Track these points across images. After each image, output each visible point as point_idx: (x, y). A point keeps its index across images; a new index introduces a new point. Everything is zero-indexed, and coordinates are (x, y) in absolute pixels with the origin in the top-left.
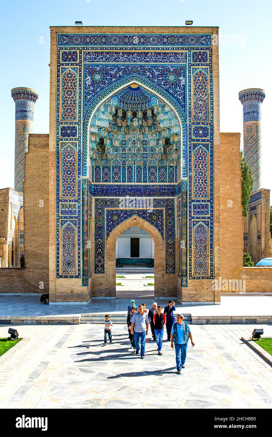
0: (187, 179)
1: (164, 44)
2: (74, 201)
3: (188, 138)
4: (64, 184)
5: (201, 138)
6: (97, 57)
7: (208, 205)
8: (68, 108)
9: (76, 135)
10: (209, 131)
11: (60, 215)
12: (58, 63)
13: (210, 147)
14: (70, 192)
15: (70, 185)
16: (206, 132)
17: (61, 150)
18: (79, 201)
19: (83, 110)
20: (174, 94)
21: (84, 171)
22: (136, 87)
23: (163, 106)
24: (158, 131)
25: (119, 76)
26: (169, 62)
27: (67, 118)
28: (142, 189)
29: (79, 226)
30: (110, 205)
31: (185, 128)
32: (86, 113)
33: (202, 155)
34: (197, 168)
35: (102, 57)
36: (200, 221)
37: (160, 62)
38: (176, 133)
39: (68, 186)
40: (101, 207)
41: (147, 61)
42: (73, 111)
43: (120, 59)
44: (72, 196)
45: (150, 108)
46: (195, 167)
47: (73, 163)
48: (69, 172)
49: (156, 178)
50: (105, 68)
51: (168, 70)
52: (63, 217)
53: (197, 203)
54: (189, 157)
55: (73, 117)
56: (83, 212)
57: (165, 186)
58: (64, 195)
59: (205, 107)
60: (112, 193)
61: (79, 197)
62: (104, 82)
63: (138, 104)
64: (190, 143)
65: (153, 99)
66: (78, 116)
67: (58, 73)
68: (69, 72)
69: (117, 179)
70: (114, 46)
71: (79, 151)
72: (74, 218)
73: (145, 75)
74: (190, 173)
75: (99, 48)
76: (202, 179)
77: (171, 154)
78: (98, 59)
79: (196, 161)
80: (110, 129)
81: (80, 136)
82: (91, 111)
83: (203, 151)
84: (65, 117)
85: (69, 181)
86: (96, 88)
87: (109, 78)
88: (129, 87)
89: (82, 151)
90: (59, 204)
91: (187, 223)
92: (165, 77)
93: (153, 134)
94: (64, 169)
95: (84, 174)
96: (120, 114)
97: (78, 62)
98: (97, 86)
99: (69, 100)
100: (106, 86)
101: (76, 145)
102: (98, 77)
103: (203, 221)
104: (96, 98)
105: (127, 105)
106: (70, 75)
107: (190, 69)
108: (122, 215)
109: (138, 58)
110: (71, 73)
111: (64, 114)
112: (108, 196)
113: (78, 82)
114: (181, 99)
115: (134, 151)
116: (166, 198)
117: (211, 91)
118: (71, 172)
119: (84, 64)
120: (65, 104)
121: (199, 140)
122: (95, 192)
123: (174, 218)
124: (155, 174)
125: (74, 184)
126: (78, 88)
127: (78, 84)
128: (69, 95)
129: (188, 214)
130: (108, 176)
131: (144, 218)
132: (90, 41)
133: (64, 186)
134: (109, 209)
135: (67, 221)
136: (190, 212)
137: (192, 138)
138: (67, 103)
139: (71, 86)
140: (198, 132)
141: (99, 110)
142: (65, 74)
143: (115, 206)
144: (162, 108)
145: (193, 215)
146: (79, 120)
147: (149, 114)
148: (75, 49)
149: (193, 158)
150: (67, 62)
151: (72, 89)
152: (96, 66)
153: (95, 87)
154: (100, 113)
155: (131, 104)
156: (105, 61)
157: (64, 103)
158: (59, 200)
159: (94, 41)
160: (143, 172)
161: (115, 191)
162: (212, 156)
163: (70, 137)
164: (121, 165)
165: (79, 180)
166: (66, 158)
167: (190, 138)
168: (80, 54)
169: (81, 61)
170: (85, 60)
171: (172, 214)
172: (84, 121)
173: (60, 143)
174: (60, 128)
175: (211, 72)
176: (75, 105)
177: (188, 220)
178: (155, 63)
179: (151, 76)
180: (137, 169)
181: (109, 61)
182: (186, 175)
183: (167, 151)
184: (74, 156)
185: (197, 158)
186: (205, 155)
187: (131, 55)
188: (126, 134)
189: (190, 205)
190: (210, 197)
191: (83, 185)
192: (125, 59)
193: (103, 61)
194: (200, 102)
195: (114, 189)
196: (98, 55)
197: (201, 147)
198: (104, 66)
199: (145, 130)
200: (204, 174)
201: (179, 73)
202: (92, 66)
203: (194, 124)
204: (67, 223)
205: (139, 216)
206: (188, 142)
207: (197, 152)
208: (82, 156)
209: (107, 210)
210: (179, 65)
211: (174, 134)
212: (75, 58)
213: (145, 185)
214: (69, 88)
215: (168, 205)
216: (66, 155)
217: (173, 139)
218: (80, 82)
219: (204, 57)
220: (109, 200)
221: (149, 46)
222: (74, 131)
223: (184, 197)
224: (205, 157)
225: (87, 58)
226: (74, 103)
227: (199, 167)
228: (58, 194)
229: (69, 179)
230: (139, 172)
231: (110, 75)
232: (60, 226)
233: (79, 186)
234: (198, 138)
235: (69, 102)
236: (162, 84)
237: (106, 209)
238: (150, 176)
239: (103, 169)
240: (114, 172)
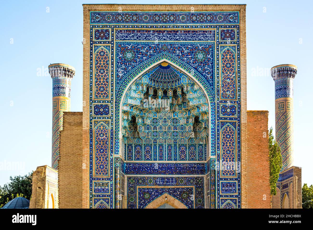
0: (215, 158)
1: (193, 22)
2: (106, 179)
3: (216, 116)
4: (97, 162)
5: (229, 117)
6: (129, 35)
7: (235, 183)
8: (101, 87)
9: (109, 113)
10: (237, 109)
11: (94, 193)
12: (91, 41)
13: (237, 125)
14: (103, 170)
15: (103, 164)
16: (234, 110)
17: (94, 129)
18: (111, 179)
19: (116, 88)
20: (202, 72)
21: (116, 150)
22: (166, 65)
23: (192, 85)
24: (188, 110)
25: (150, 55)
26: (198, 40)
27: (100, 96)
28: (172, 167)
29: (111, 204)
30: (142, 183)
31: (213, 107)
32: (118, 91)
33: (229, 133)
34: (225, 146)
35: (133, 35)
36: (228, 199)
37: (189, 40)
38: (205, 112)
39: (101, 164)
40: (133, 185)
41: (177, 40)
42: (105, 89)
43: (151, 38)
44: (104, 175)
45: (180, 86)
46: (223, 146)
47: (106, 142)
48: (102, 151)
49: (185, 156)
50: (136, 47)
51: (197, 48)
52: (96, 196)
53: (225, 181)
54: (218, 135)
55: (105, 96)
56: (115, 190)
57: (195, 164)
58: (97, 173)
59: (232, 85)
60: (143, 171)
61: (112, 175)
62: (135, 60)
63: (169, 82)
64: (218, 121)
65: (183, 78)
66: (110, 95)
67: (91, 51)
68: (101, 50)
69: (149, 157)
70: (145, 24)
71: (112, 130)
72: (106, 196)
73: (175, 53)
74: (218, 152)
75: (130, 27)
76: (230, 157)
77: (200, 132)
78: (129, 37)
79: (224, 139)
80: (141, 107)
81: (113, 115)
82: (123, 90)
83: (231, 129)
84: (98, 96)
85: (102, 159)
86: (128, 67)
87: (140, 56)
88: (160, 66)
89: (114, 129)
90: (92, 182)
91: (215, 201)
92: (194, 55)
93: (183, 112)
94: (98, 148)
95: (116, 153)
96: (151, 92)
97: (110, 40)
98: (129, 65)
99: (102, 78)
100: (137, 64)
101: (109, 124)
102: (129, 55)
103: (231, 200)
104: (128, 76)
105: (158, 84)
106: (102, 54)
107: (218, 47)
108: (153, 193)
109: (168, 36)
110: (103, 51)
111: (97, 92)
112: (140, 174)
113: (111, 60)
114: (209, 78)
115: (165, 129)
116: (195, 176)
117: (239, 69)
118: (104, 150)
119: (116, 42)
120: (98, 82)
121: (226, 119)
122: (128, 170)
123: (203, 196)
124: (185, 152)
125: (107, 162)
126: (110, 66)
127: (111, 62)
128: (101, 73)
129: (216, 192)
130: (140, 155)
131: (174, 196)
132: (122, 20)
133: (97, 164)
134: (141, 187)
135: (100, 199)
136: (218, 190)
137: (220, 116)
138: (100, 82)
139: (104, 64)
140: (225, 110)
141: (131, 88)
142: (98, 52)
143: (147, 184)
144: (191, 86)
145: (221, 194)
146: (112, 99)
147: (179, 93)
148: (107, 27)
149: (221, 137)
150: (100, 40)
151: (105, 68)
152: (127, 44)
153: (126, 65)
154: (132, 92)
155: (161, 82)
156: (136, 39)
157: (97, 82)
158: (92, 178)
159: (126, 19)
160: (174, 150)
161: (146, 169)
162: (239, 134)
163: (103, 115)
164: (153, 143)
165: (112, 158)
166: (99, 137)
167: (218, 116)
168: (112, 32)
169: (113, 39)
170: (117, 39)
171: (201, 192)
172: (116, 99)
173: (93, 122)
174: (93, 107)
175: (239, 50)
176: (107, 84)
177: (216, 199)
178: (184, 41)
179: (181, 54)
180: (168, 147)
181: (140, 39)
182: (214, 154)
183: (196, 129)
184: (106, 134)
185: (225, 136)
186: (233, 134)
187: (161, 34)
188: (157, 112)
189: (218, 183)
190: (237, 175)
191: (115, 163)
192: (155, 37)
193: (134, 40)
194: (228, 81)
195: (145, 167)
196: (130, 33)
197: (228, 126)
198: (135, 45)
199: (175, 108)
200: (232, 152)
201: (207, 51)
202: (124, 44)
203: (222, 102)
204: (99, 201)
205: (170, 194)
206: (216, 120)
207: (225, 131)
208: (114, 134)
209: (139, 188)
210: (208, 43)
211: (203, 112)
212: (108, 36)
213: (176, 163)
214: (102, 66)
215: (197, 183)
216: (99, 133)
217: (202, 117)
218: (112, 61)
219: (231, 35)
220: (141, 178)
221: (178, 25)
222: (107, 110)
223: (213, 175)
224: (233, 135)
225: (119, 37)
226: (106, 82)
227: (227, 146)
228: (91, 173)
229: (102, 157)
230: (170, 150)
231: (141, 54)
232: (93, 204)
233: (112, 164)
234: (226, 116)
235: (102, 80)
236: (191, 63)
237: (138, 187)
238: (180, 154)
239: (135, 147)
240: (146, 150)
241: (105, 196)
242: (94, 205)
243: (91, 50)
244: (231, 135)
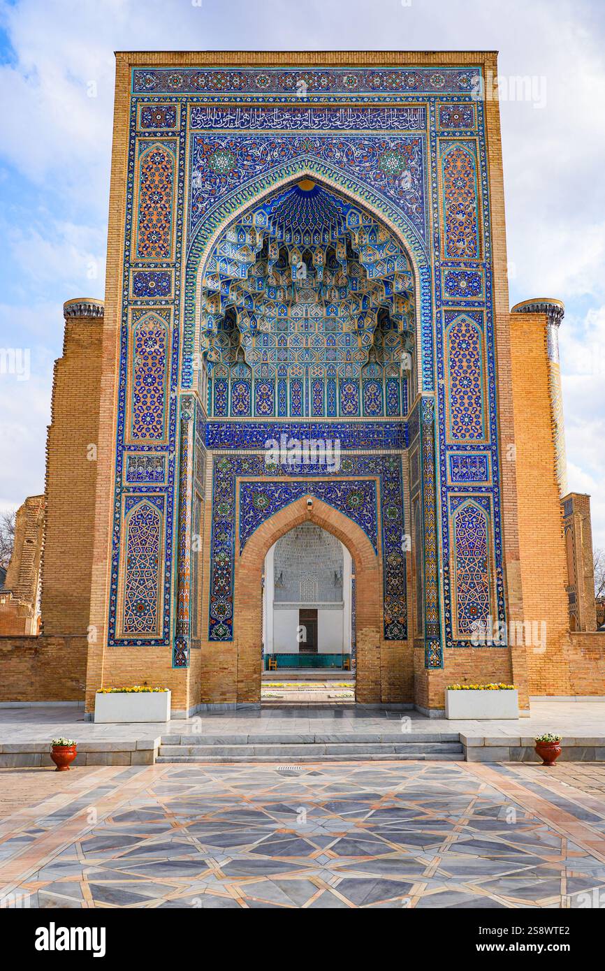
0: (432, 395)
1: (374, 89)
2: (159, 448)
3: (434, 298)
4: (136, 407)
5: (465, 299)
6: (222, 118)
7: (485, 457)
8: (153, 232)
9: (169, 291)
10: (484, 280)
11: (125, 484)
12: (132, 131)
13: (485, 318)
14: (150, 426)
15: (151, 411)
16: (475, 284)
17: (133, 328)
18: (172, 448)
19: (188, 235)
20: (398, 198)
21: (186, 377)
22: (310, 187)
23: (373, 231)
24: (361, 295)
25: (272, 161)
26: (387, 128)
27: (149, 254)
28: (324, 432)
29: (170, 510)
30: (250, 470)
31: (426, 277)
32: (194, 242)
33: (466, 338)
34: (456, 368)
35: (232, 117)
36: (470, 497)
37: (365, 128)
38: (405, 292)
39: (146, 412)
40: (227, 476)
41: (336, 128)
42: (163, 237)
43: (275, 123)
44: (154, 438)
45: (343, 239)
46: (452, 367)
47: (161, 358)
48: (149, 380)
49: (356, 408)
50: (239, 143)
51: (383, 146)
52: (131, 490)
53: (460, 453)
54: (438, 343)
55: (162, 252)
56: (181, 475)
57: (379, 424)
58: (135, 435)
59: (470, 226)
60: (253, 441)
61: (172, 439)
62: (236, 172)
63: (316, 232)
64: (439, 310)
65: (350, 215)
66: (174, 249)
67: (132, 153)
68: (156, 151)
69: (267, 409)
70: (261, 95)
71: (176, 330)
72: (158, 490)
73: (331, 157)
74: (442, 382)
75: (226, 99)
76: (470, 394)
77: (392, 351)
78: (223, 122)
79: (454, 352)
80: (250, 289)
81: (179, 295)
82: (205, 238)
83: (470, 328)
84: (145, 252)
85: (149, 400)
86: (218, 187)
87: (249, 163)
88: (294, 185)
89: (182, 330)
90: (121, 455)
91: (435, 502)
92: (377, 161)
93: (350, 303)
94: (139, 373)
95: (185, 384)
96: (274, 255)
97: (177, 128)
98: (220, 182)
99: (155, 213)
100: (242, 181)
101: (169, 316)
102: (222, 162)
103: (475, 498)
104: (218, 209)
105: (291, 235)
106: (157, 159)
107: (433, 144)
108: (277, 495)
109: (314, 121)
110: (160, 154)
111: (143, 245)
112: (244, 448)
113: (177, 172)
114: (414, 211)
115: (307, 343)
116: (381, 452)
117: (485, 192)
118: (154, 379)
119: (192, 134)
120: (146, 222)
121: (458, 304)
122: (214, 440)
123: (401, 502)
124: (355, 397)
125: (161, 407)
126: (177, 186)
127: (177, 177)
128: (154, 202)
129: (438, 478)
130: (246, 403)
131: (330, 501)
132: (206, 85)
133: (138, 412)
134: (246, 479)
135: (141, 498)
136: (443, 474)
137: (443, 298)
138: (151, 221)
139: (161, 181)
140: (456, 284)
141: (225, 237)
142: (147, 156)
143: (261, 472)
144: (370, 235)
145: (449, 483)
146: (177, 258)
147: (341, 255)
148: (171, 101)
149: (447, 346)
150: (153, 129)
151: (163, 190)
152: (218, 138)
153: (215, 183)
154: (228, 246)
155: (298, 231)
156: (239, 128)
157: (144, 220)
158: (123, 447)
159: (216, 84)
160: (328, 392)
161: (260, 436)
162: (491, 339)
163: (154, 296)
164: (277, 375)
165: (173, 397)
166: (144, 347)
167: (439, 298)
168: (182, 111)
169: (185, 126)
170: (193, 126)
171: (397, 492)
172: (189, 260)
173: (130, 311)
174: (131, 278)
175: (485, 150)
176: (168, 225)
177: (439, 496)
178: (354, 132)
179: (345, 160)
180: (314, 384)
181: (249, 128)
182: (430, 387)
183: (381, 344)
184: (162, 340)
185: (456, 345)
186: (475, 339)
187: (299, 115)
188: (288, 305)
189: (443, 458)
190: (489, 439)
191: (182, 409)
192: (285, 122)
193: (235, 128)
194: (460, 217)
195: (258, 432)
196: (225, 114)
197: (463, 321)
198: (237, 139)
199: (330, 296)
200: (474, 383)
201: (408, 153)
202: (209, 138)
203: (447, 265)
204: (140, 503)
205: (319, 496)
206: (435, 307)
207: (455, 332)
208: (181, 341)
209: (242, 483)
210: (410, 135)
211: (400, 293)
212: (172, 121)
213: (333, 424)
214: (157, 187)
215: (386, 471)
216: (144, 339)
217: (398, 307)
218: (182, 174)
219: (465, 117)
220: (247, 458)
221: (339, 95)
222: (165, 284)
223: (428, 438)
224: (475, 343)
225: (199, 122)
226: (166, 220)
227: (461, 367)
228: (120, 433)
229: (149, 395)
230: (318, 393)
231: (250, 158)
232: (123, 511)
233: (173, 412)
234: (458, 298)
235: (155, 218)
236: (370, 178)
237: (239, 479)
238: (342, 402)
239: (234, 386)
240: (260, 393)
241: (155, 491)
242: (126, 513)
243: (130, 151)
244: (471, 342)
